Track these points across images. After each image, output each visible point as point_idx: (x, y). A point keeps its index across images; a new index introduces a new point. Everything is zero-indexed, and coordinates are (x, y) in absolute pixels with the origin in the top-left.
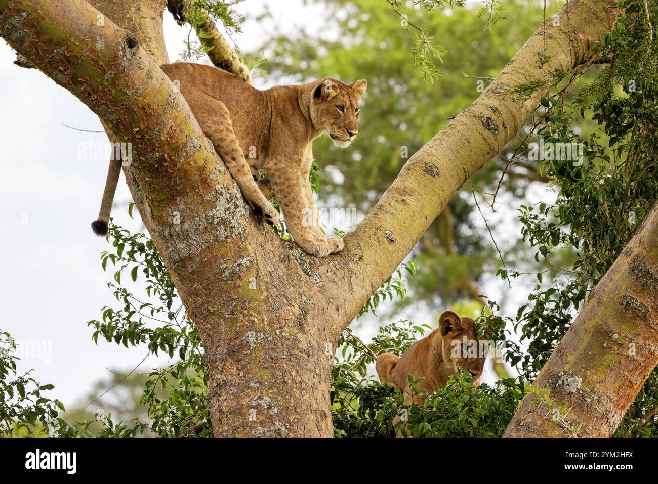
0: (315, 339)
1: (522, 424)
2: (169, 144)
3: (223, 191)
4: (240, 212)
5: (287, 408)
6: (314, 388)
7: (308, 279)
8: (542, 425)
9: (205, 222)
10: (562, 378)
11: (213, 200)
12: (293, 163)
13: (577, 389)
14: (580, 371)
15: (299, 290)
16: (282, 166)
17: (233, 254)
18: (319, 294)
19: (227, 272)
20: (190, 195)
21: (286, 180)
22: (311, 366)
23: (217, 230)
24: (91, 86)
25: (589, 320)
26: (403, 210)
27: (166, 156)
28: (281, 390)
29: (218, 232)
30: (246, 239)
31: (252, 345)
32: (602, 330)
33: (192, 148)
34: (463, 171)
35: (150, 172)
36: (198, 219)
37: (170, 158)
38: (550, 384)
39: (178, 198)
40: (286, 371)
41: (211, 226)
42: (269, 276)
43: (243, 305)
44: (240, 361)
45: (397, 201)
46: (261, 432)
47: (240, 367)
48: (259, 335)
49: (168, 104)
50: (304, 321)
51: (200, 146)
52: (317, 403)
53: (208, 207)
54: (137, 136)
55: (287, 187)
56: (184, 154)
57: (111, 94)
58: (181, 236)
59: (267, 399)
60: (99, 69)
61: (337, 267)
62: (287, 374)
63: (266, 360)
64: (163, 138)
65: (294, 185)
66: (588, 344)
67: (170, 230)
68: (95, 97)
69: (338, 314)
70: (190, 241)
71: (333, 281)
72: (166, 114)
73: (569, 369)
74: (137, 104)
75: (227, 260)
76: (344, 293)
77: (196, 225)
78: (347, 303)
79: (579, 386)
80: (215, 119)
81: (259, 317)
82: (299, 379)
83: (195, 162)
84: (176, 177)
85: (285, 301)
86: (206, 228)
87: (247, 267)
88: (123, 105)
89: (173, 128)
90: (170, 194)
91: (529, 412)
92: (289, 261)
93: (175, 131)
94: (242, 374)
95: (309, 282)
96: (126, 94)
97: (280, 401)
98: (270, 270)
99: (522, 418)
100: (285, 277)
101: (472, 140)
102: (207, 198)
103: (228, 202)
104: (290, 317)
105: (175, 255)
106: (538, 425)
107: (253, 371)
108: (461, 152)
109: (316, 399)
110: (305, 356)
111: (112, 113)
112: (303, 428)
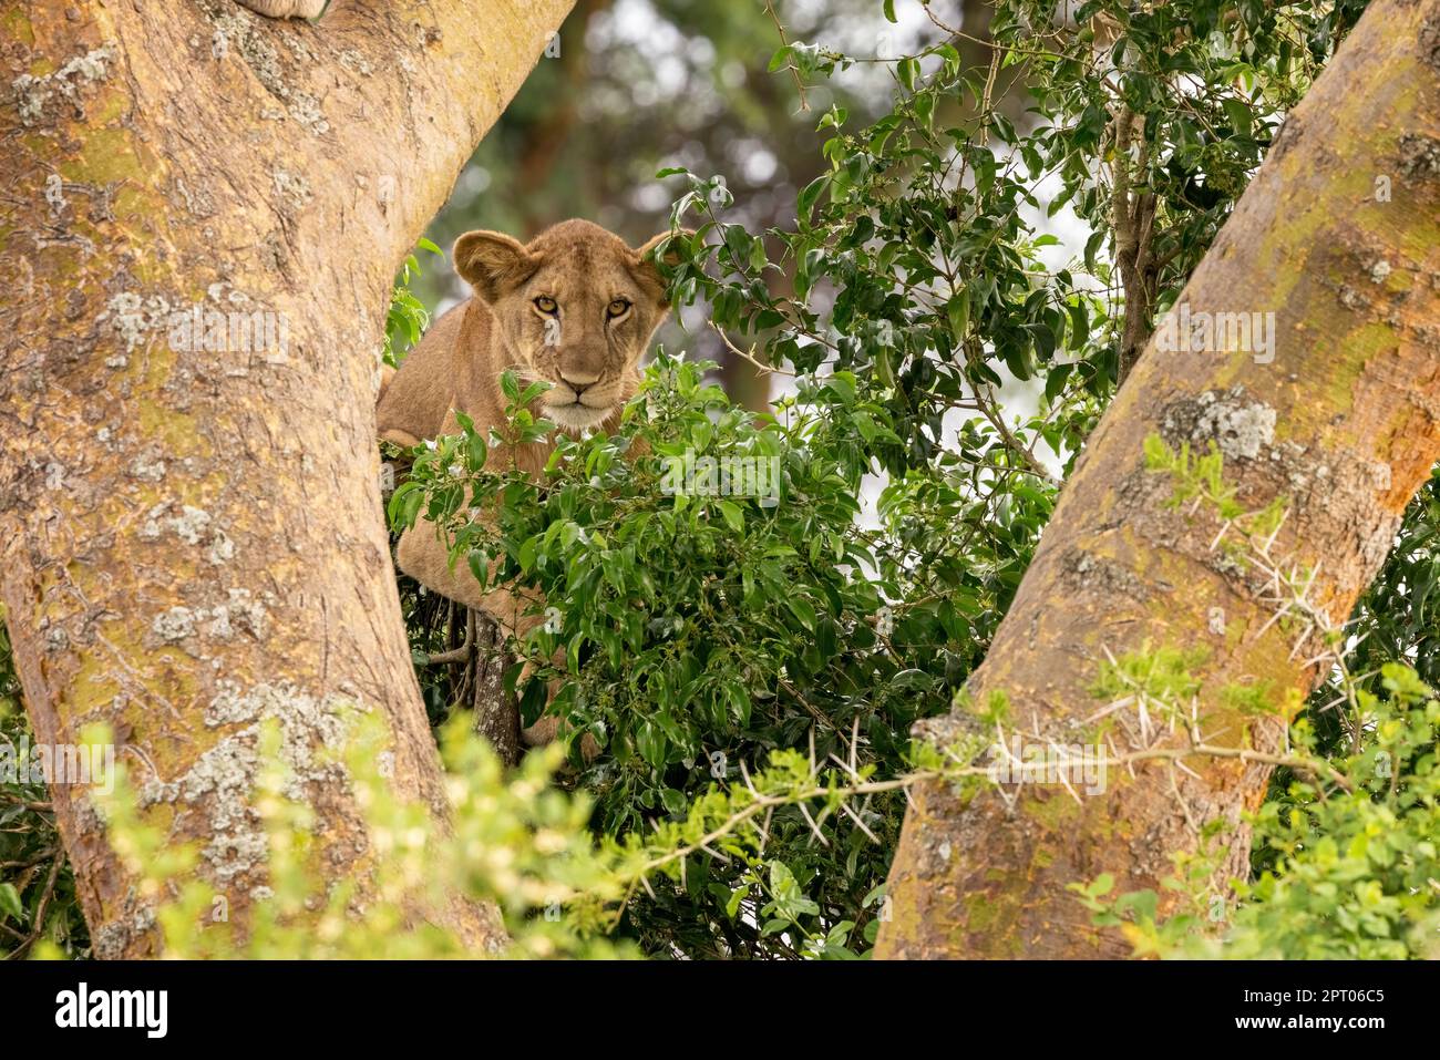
0: (326, 309)
1: (1083, 566)
5: (264, 540)
6: (339, 471)
7: (284, 113)
8: (1151, 567)
10: (1210, 412)
13: (1264, 446)
14: (1271, 387)
15: (263, 150)
18: (324, 162)
22: (322, 398)
25: (1290, 218)
28: (240, 482)
31: (133, 337)
32: (1337, 252)
38: (1171, 431)
40: (249, 420)
42: (170, 109)
43: (92, 208)
44: (95, 392)
46: (184, 620)
47: (95, 411)
48: (153, 304)
50: (288, 254)
52: (351, 519)
59: (195, 514)
62: (255, 428)
63: (184, 385)
66: (1290, 298)
69: (384, 222)
71: (359, 116)
73: (1233, 381)
76: (394, 155)
78: (406, 184)
79: (1269, 437)
81: (150, 246)
82: (291, 445)
85: (229, 191)
91: (1105, 527)
94: (103, 434)
95: (290, 124)
97: (238, 517)
99: (1082, 546)
100: (212, 109)
104: (247, 241)
106: (1140, 567)
107: (140, 424)
109: (348, 507)
110: (306, 368)
112: (317, 603)
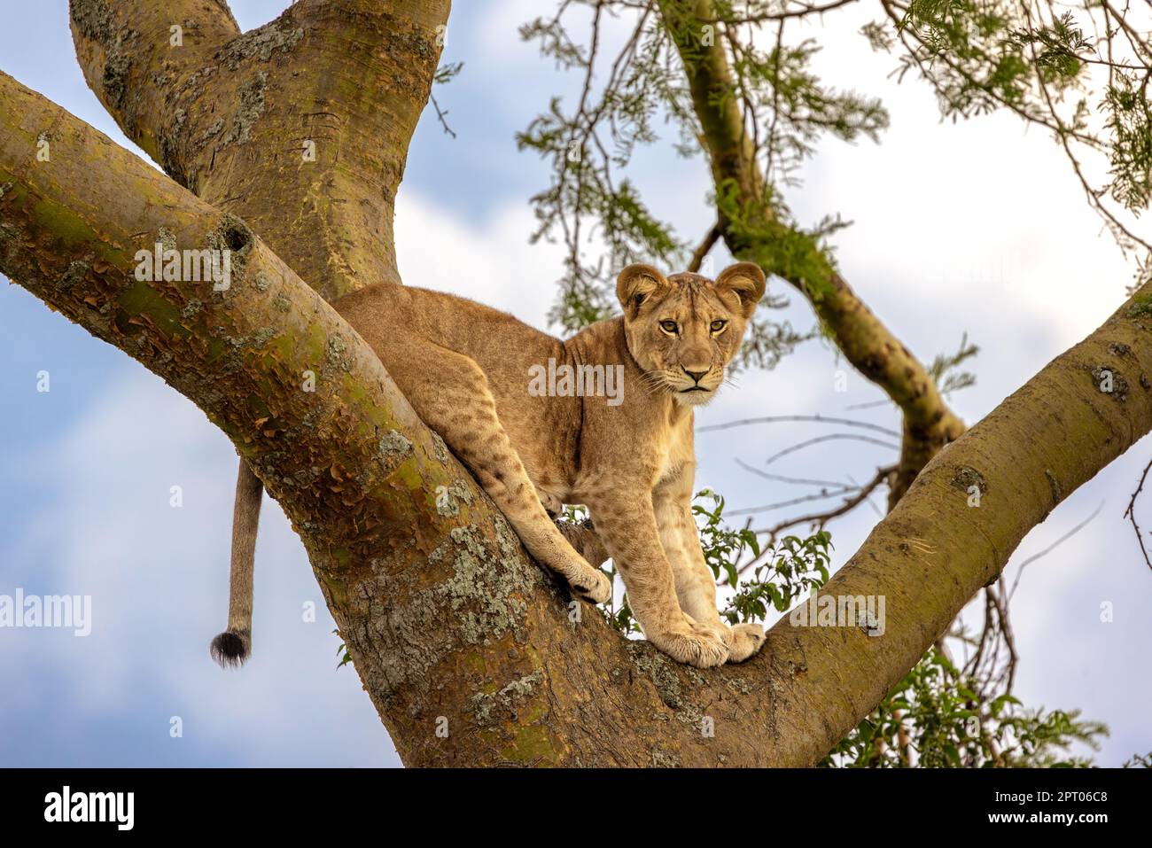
2: (337, 446)
3: (469, 539)
4: (511, 581)
9: (433, 607)
11: (447, 560)
12: (629, 478)
16: (608, 484)
17: (497, 672)
19: (486, 710)
20: (397, 552)
21: (618, 514)
23: (461, 623)
24: (156, 334)
26: (902, 567)
27: (334, 474)
29: (463, 626)
30: (525, 637)
33: (391, 453)
34: (1046, 483)
35: (308, 508)
36: (420, 602)
37: (343, 474)
39: (374, 562)
41: (446, 615)
45: (889, 549)
49: (329, 361)
51: (411, 449)
53: (437, 575)
54: (267, 433)
55: (622, 528)
56: (374, 465)
57: (200, 349)
58: (389, 641)
60: (169, 296)
61: (744, 690)
64: (323, 435)
65: (636, 522)
67: (367, 631)
68: (169, 356)
70: (406, 649)
72: (325, 384)
74: (258, 366)
75: (485, 684)
77: (415, 615)
80: (452, 393)
83: (401, 481)
84: (362, 514)
86: (436, 621)
87: (528, 696)
88: (227, 369)
89: (344, 413)
90: (356, 553)
92: (631, 681)
93: (349, 418)
96: (231, 345)
98: (580, 700)
101: (1067, 417)
102: (435, 555)
103: (482, 562)
105: (380, 681)
108: (1041, 441)
111: (209, 387)
